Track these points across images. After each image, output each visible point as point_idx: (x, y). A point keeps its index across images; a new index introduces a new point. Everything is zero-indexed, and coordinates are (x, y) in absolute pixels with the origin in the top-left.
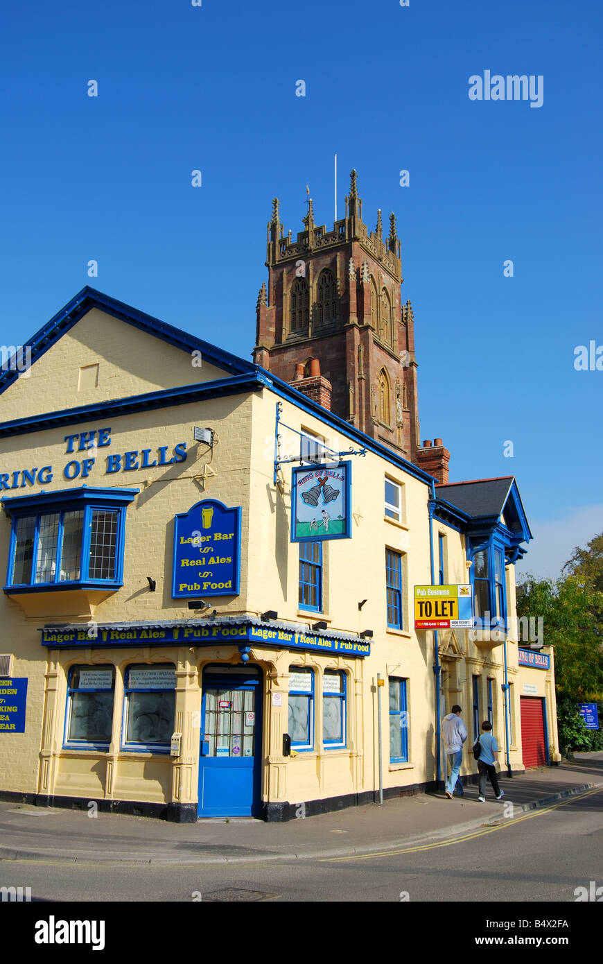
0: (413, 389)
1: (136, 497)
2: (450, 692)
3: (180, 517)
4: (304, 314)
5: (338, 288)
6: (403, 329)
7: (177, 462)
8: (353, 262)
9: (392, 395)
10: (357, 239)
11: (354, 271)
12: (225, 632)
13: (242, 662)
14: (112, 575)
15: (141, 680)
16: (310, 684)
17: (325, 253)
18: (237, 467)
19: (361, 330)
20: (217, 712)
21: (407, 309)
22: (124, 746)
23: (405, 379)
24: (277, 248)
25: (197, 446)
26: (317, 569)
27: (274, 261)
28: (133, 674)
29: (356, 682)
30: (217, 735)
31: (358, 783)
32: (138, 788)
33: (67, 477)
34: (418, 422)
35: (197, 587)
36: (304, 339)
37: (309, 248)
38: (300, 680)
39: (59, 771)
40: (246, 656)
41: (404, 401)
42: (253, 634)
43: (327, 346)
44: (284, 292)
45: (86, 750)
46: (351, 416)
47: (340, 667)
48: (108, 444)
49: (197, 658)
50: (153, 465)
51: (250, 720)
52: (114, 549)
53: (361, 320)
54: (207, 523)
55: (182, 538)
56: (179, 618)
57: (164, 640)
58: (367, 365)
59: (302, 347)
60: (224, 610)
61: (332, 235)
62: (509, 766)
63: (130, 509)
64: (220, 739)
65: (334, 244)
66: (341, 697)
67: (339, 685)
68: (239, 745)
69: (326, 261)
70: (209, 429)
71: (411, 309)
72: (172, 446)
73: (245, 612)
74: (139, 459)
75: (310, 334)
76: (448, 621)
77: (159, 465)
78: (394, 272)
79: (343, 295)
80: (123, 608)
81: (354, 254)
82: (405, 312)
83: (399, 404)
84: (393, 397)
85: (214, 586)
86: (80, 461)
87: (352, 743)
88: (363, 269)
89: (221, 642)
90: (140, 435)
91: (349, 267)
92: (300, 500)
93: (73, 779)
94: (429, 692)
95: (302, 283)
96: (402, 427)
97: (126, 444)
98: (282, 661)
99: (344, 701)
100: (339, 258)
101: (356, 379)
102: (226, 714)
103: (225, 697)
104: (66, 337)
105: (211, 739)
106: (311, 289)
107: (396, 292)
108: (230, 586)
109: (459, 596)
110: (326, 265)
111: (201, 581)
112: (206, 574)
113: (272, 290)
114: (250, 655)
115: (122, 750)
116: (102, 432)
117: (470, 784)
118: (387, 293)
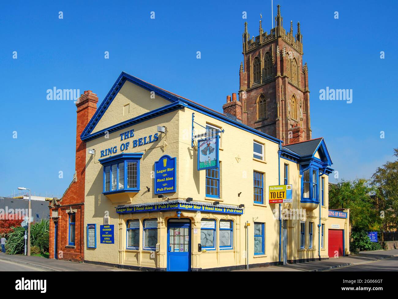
0: (308, 103)
1: (143, 156)
2: (289, 228)
3: (156, 163)
4: (259, 74)
5: (273, 60)
6: (303, 76)
7: (155, 141)
8: (279, 48)
9: (298, 106)
10: (280, 37)
11: (279, 51)
12: (171, 206)
13: (178, 217)
14: (136, 186)
15: (148, 225)
16: (214, 225)
17: (267, 44)
18: (175, 141)
19: (282, 79)
20: (174, 236)
21: (305, 67)
22: (144, 248)
23: (304, 99)
24: (247, 45)
25: (161, 134)
26: (218, 181)
27: (246, 52)
28: (146, 222)
29: (236, 224)
30: (174, 244)
31: (237, 262)
32: (148, 262)
33: (122, 150)
34: (309, 117)
35: (162, 189)
36: (259, 85)
37: (260, 43)
38: (210, 224)
39: (126, 257)
40: (179, 215)
41: (304, 108)
42: (181, 206)
43: (268, 87)
44: (250, 65)
45: (133, 249)
46: (278, 117)
47: (228, 219)
48: (133, 136)
49: (164, 216)
50: (147, 143)
51: (187, 239)
52: (136, 177)
53: (282, 74)
54: (165, 165)
55: (157, 171)
56: (157, 202)
57: (152, 210)
58: (285, 94)
59: (258, 89)
60: (171, 198)
61: (270, 36)
62: (320, 256)
63: (141, 160)
64: (176, 246)
65: (271, 40)
66: (231, 230)
67: (229, 226)
68: (183, 248)
69: (267, 48)
70: (164, 127)
71: (307, 66)
72: (153, 135)
73: (178, 198)
74: (143, 141)
75: (261, 83)
76: (282, 200)
77: (149, 143)
78: (299, 50)
79: (275, 63)
80: (140, 199)
81: (279, 44)
82: (304, 68)
83: (301, 110)
84: (298, 107)
85: (168, 189)
86: (125, 144)
87: (235, 247)
88: (283, 50)
89: (170, 210)
90: (143, 131)
91: (277, 50)
92: (201, 153)
93: (129, 259)
94: (276, 228)
95: (258, 59)
96: (302, 120)
97: (139, 136)
98: (198, 217)
99: (232, 232)
100: (273, 46)
101: (280, 101)
102: (178, 237)
103: (177, 230)
104: (119, 94)
105: (172, 246)
106: (261, 62)
107: (300, 59)
108: (173, 189)
109: (287, 189)
110: (268, 50)
111: (163, 188)
112: (165, 185)
113: (245, 65)
114: (181, 214)
115: (143, 249)
116: (131, 131)
117: (298, 263)
118: (296, 60)
